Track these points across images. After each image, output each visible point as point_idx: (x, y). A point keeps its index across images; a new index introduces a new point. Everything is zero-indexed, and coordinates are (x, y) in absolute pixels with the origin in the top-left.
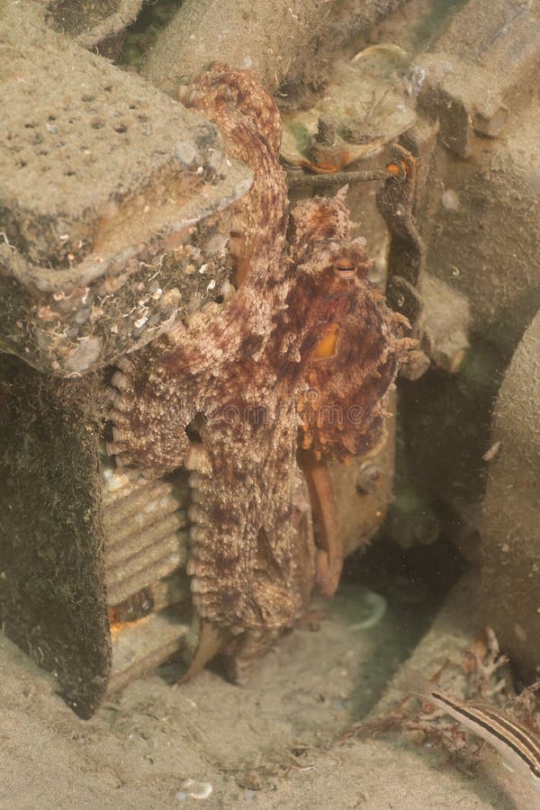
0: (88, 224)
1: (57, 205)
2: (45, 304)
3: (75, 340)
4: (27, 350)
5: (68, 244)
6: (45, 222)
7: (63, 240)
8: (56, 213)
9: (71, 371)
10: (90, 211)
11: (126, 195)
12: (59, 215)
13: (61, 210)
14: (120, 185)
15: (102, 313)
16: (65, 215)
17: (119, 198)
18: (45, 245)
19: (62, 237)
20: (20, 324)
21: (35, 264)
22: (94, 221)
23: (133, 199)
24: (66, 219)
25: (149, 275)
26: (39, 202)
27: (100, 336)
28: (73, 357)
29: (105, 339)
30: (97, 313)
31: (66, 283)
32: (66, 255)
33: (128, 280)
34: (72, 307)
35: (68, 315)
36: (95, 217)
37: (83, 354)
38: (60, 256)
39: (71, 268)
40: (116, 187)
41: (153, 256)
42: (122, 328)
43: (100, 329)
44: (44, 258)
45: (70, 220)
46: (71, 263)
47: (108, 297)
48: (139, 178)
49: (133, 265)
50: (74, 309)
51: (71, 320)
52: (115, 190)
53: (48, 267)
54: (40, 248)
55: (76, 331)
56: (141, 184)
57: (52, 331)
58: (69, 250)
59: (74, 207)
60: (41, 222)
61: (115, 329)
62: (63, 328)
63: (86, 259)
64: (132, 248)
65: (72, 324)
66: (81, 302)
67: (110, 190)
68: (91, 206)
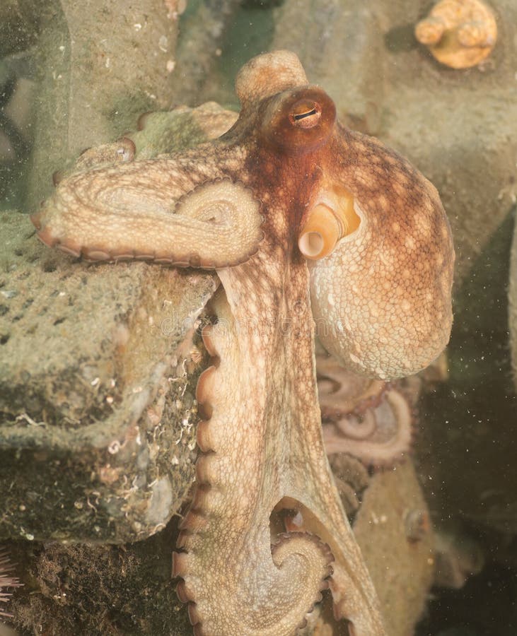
0: (111, 358)
1: (72, 353)
2: (103, 464)
3: (147, 489)
4: (97, 529)
5: (102, 387)
6: (69, 375)
7: (95, 386)
8: (76, 361)
9: (155, 525)
10: (106, 344)
11: (128, 313)
12: (80, 361)
13: (79, 356)
14: (119, 306)
15: (158, 448)
16: (86, 359)
17: (124, 319)
18: (80, 399)
19: (94, 383)
20: (78, 505)
21: (76, 427)
22: (114, 353)
23: (136, 314)
24: (89, 362)
25: (180, 388)
26: (51, 360)
27: (165, 474)
28: (152, 508)
29: (171, 475)
30: (154, 450)
31: (121, 426)
32: (105, 400)
33: (166, 403)
34: (131, 454)
35: (131, 465)
36: (113, 348)
37: (159, 499)
38: (99, 404)
39: (116, 411)
40: (116, 309)
41: (176, 368)
42: (180, 457)
43: (163, 466)
44: (84, 414)
45: (92, 361)
46: (113, 406)
47: (156, 428)
48: (130, 291)
49: (164, 384)
50: (134, 454)
51: (135, 469)
52: (117, 313)
53: (92, 422)
54: (76, 406)
55: (144, 478)
56: (136, 296)
57: (121, 492)
58: (105, 393)
59: (90, 348)
60: (65, 378)
61: (175, 461)
62: (131, 482)
63: (124, 396)
64: (161, 364)
65: (138, 472)
66: (137, 445)
67: (113, 315)
68: (104, 338)
